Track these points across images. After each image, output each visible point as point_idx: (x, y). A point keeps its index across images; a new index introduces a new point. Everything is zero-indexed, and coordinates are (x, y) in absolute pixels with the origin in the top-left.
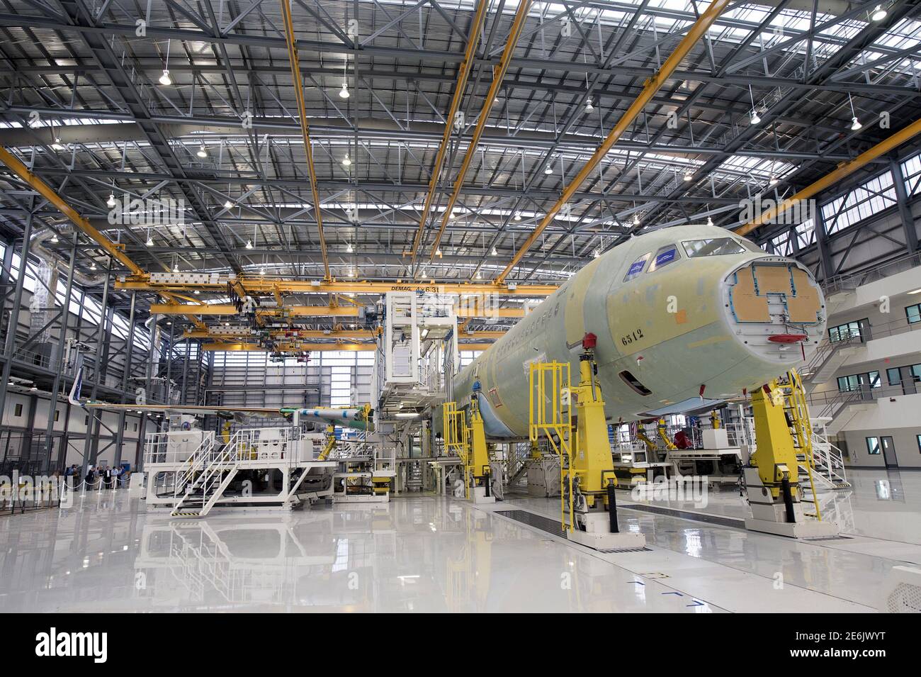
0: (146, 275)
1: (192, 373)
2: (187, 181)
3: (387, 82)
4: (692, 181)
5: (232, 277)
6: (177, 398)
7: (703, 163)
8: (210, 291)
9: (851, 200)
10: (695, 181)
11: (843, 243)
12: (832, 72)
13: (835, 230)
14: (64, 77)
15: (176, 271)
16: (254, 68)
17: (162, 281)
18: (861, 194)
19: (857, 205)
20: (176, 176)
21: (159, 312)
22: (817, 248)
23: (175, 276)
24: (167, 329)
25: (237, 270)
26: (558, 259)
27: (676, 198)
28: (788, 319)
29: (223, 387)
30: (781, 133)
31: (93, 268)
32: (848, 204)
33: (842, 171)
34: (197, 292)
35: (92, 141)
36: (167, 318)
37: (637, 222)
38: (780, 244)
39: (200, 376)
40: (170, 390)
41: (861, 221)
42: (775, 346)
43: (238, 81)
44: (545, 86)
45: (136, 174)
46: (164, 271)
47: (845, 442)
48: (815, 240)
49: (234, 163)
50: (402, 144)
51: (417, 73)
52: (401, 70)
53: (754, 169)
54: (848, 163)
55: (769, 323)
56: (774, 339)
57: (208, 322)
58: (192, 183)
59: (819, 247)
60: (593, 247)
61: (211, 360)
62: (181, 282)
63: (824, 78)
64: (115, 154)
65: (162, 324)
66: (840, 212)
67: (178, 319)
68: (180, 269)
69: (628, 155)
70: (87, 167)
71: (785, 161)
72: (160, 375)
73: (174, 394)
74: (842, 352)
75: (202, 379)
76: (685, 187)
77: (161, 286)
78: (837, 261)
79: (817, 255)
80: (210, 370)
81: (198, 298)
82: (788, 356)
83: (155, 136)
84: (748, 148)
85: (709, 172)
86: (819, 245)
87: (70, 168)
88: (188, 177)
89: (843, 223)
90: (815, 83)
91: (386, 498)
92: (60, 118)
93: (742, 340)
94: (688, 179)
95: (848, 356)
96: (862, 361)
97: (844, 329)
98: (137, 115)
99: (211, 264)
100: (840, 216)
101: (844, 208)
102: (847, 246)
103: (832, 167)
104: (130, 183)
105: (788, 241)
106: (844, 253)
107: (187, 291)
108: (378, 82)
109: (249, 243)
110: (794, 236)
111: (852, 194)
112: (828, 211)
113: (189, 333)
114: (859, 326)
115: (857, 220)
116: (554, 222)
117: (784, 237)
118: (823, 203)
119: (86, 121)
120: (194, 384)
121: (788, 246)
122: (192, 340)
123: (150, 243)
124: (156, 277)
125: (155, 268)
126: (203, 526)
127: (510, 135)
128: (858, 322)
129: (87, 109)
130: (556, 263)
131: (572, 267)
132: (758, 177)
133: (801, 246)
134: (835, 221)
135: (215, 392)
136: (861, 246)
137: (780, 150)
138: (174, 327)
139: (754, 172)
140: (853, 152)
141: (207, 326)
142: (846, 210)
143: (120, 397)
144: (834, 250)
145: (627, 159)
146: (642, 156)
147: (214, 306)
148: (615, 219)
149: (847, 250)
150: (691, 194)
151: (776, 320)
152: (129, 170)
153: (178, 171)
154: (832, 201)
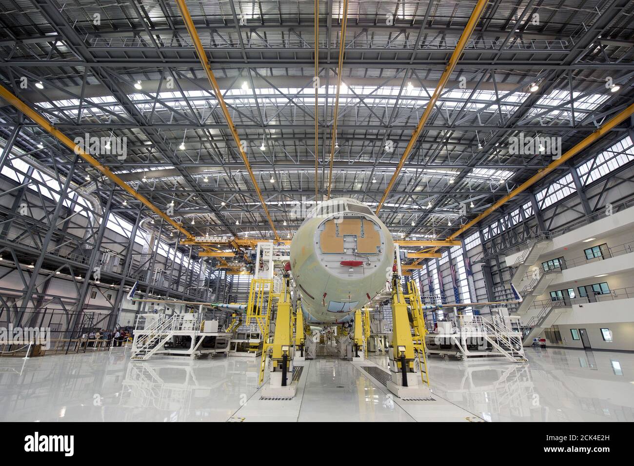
0: (193, 238)
1: (222, 286)
2: (202, 193)
3: (291, 142)
4: (454, 183)
5: (232, 238)
6: (213, 298)
7: (459, 173)
8: (224, 246)
9: (551, 190)
10: (456, 183)
11: (549, 214)
12: (517, 121)
13: (544, 207)
14: (147, 149)
15: (207, 236)
16: (227, 140)
17: (200, 241)
18: (556, 186)
19: (555, 192)
20: (197, 191)
21: (204, 256)
22: (535, 218)
23: (207, 238)
24: (209, 264)
25: (234, 235)
26: (396, 226)
27: (448, 192)
28: (356, 251)
29: (237, 292)
30: (504, 156)
31: (171, 235)
32: (550, 192)
33: (541, 174)
34: (219, 246)
35: (164, 177)
36: (209, 259)
37: (430, 206)
38: (515, 216)
39: (226, 287)
40: (209, 294)
41: (559, 201)
42: (346, 268)
43: (218, 146)
44: (368, 139)
45: (185, 191)
46: (202, 236)
47: (559, 332)
48: (533, 213)
49: (228, 184)
50: (303, 172)
51: (306, 136)
52: (296, 136)
53: (492, 175)
54: (543, 169)
55: (344, 253)
56: (345, 264)
57: (228, 260)
58: (206, 194)
59: (536, 217)
60: (411, 220)
61: (232, 279)
62: (209, 241)
63: (513, 124)
64: (175, 182)
65: (207, 261)
66: (546, 197)
67: (214, 259)
68: (209, 235)
69: (417, 171)
70: (163, 189)
71: (510, 170)
72: (205, 286)
73: (211, 296)
74: (548, 277)
75: (227, 288)
76: (452, 187)
77: (200, 243)
78: (547, 223)
79: (535, 222)
80: (231, 284)
81: (220, 249)
82: (354, 275)
83: (185, 173)
84: (481, 164)
85: (463, 178)
86: (536, 216)
87: (152, 189)
88: (203, 191)
89: (548, 202)
90: (509, 127)
91: (255, 355)
92: (149, 167)
93: (323, 264)
94: (452, 182)
95: (553, 279)
96: (560, 282)
97: (551, 263)
98: (174, 164)
99: (224, 232)
100: (546, 199)
101: (548, 195)
102: (552, 215)
103: (535, 172)
104: (183, 195)
105: (519, 214)
106: (550, 220)
107: (214, 245)
108: (287, 142)
109: (237, 222)
110: (522, 211)
111: (551, 186)
112: (539, 196)
113: (219, 266)
114: (559, 261)
115: (556, 201)
116: (384, 207)
117: (517, 212)
118: (535, 193)
119: (160, 168)
120: (222, 291)
121: (519, 216)
122: (222, 270)
123: (193, 223)
124: (198, 239)
125: (198, 234)
126: (145, 365)
127: (350, 164)
128: (558, 259)
129: (159, 163)
130: (396, 229)
131: (403, 231)
132: (496, 180)
133: (527, 216)
134: (544, 202)
135: (233, 295)
136: (561, 215)
137: (501, 164)
138: (213, 263)
139: (493, 177)
140: (546, 163)
141: (227, 262)
142: (549, 195)
143: (182, 296)
144: (545, 218)
145: (416, 173)
146: (422, 171)
147: (228, 253)
148: (417, 205)
149: (552, 218)
150: (461, 190)
151: (350, 252)
152: (181, 189)
153: (198, 188)
154: (541, 191)
